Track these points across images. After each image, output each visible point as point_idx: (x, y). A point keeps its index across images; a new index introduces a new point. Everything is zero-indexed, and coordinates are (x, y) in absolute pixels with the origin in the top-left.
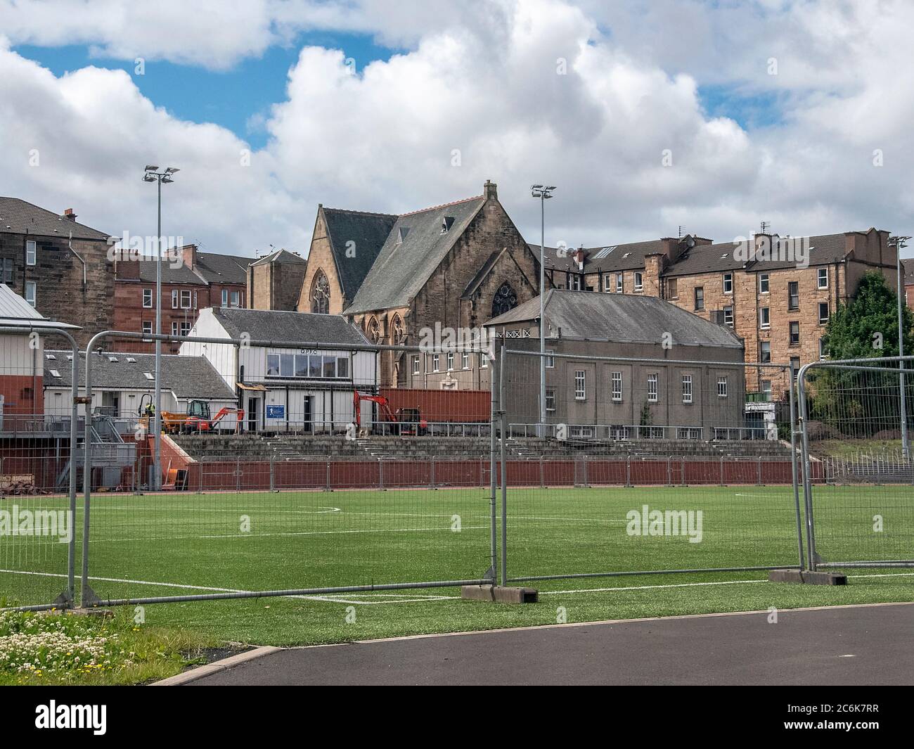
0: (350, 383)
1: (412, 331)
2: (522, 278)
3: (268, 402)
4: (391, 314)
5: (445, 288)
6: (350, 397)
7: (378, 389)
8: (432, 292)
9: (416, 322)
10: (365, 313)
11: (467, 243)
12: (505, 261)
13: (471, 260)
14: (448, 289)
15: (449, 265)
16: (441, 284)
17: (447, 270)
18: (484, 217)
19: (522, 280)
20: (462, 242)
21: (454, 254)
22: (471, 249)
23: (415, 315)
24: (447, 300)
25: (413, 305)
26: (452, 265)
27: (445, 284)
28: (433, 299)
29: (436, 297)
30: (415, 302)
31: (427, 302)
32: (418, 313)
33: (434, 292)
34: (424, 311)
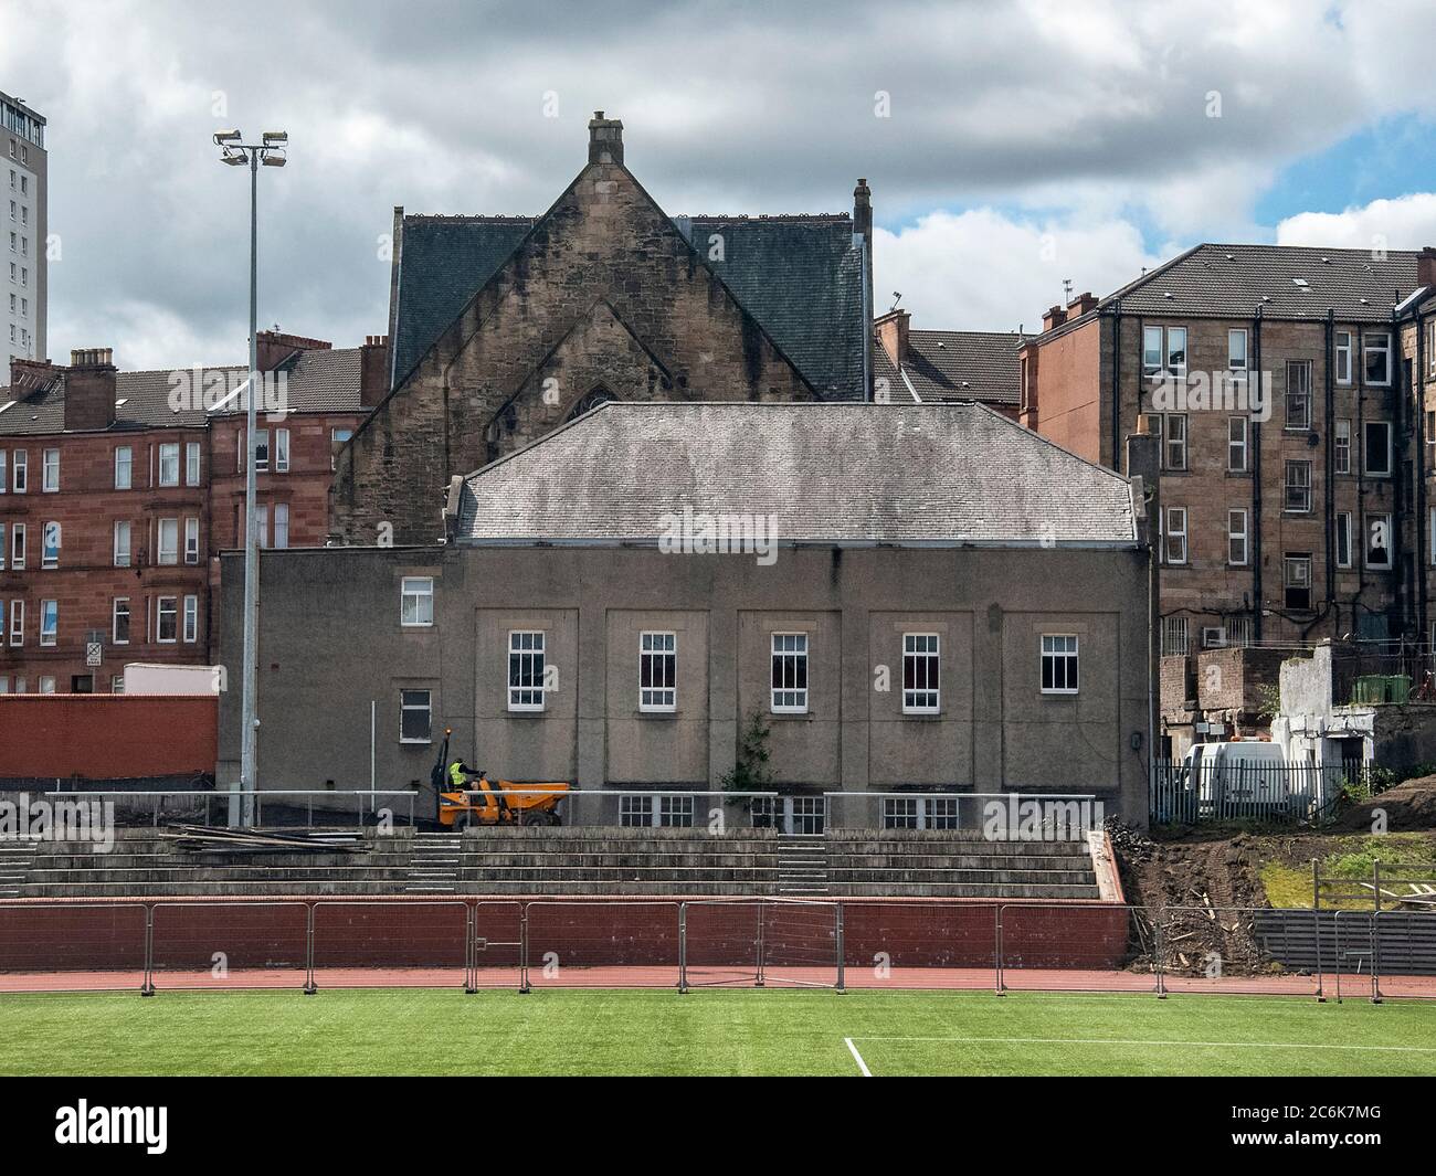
2: (651, 371)
5: (447, 412)
8: (405, 423)
9: (353, 504)
11: (520, 289)
12: (597, 331)
13: (533, 332)
14: (456, 413)
15: (460, 350)
16: (435, 401)
17: (452, 362)
18: (577, 214)
19: (653, 377)
20: (504, 287)
21: (477, 319)
22: (532, 302)
23: (353, 487)
24: (451, 442)
26: (471, 349)
27: (446, 401)
28: (408, 441)
29: (419, 436)
30: (352, 454)
31: (389, 451)
32: (359, 480)
33: (413, 422)
34: (379, 474)
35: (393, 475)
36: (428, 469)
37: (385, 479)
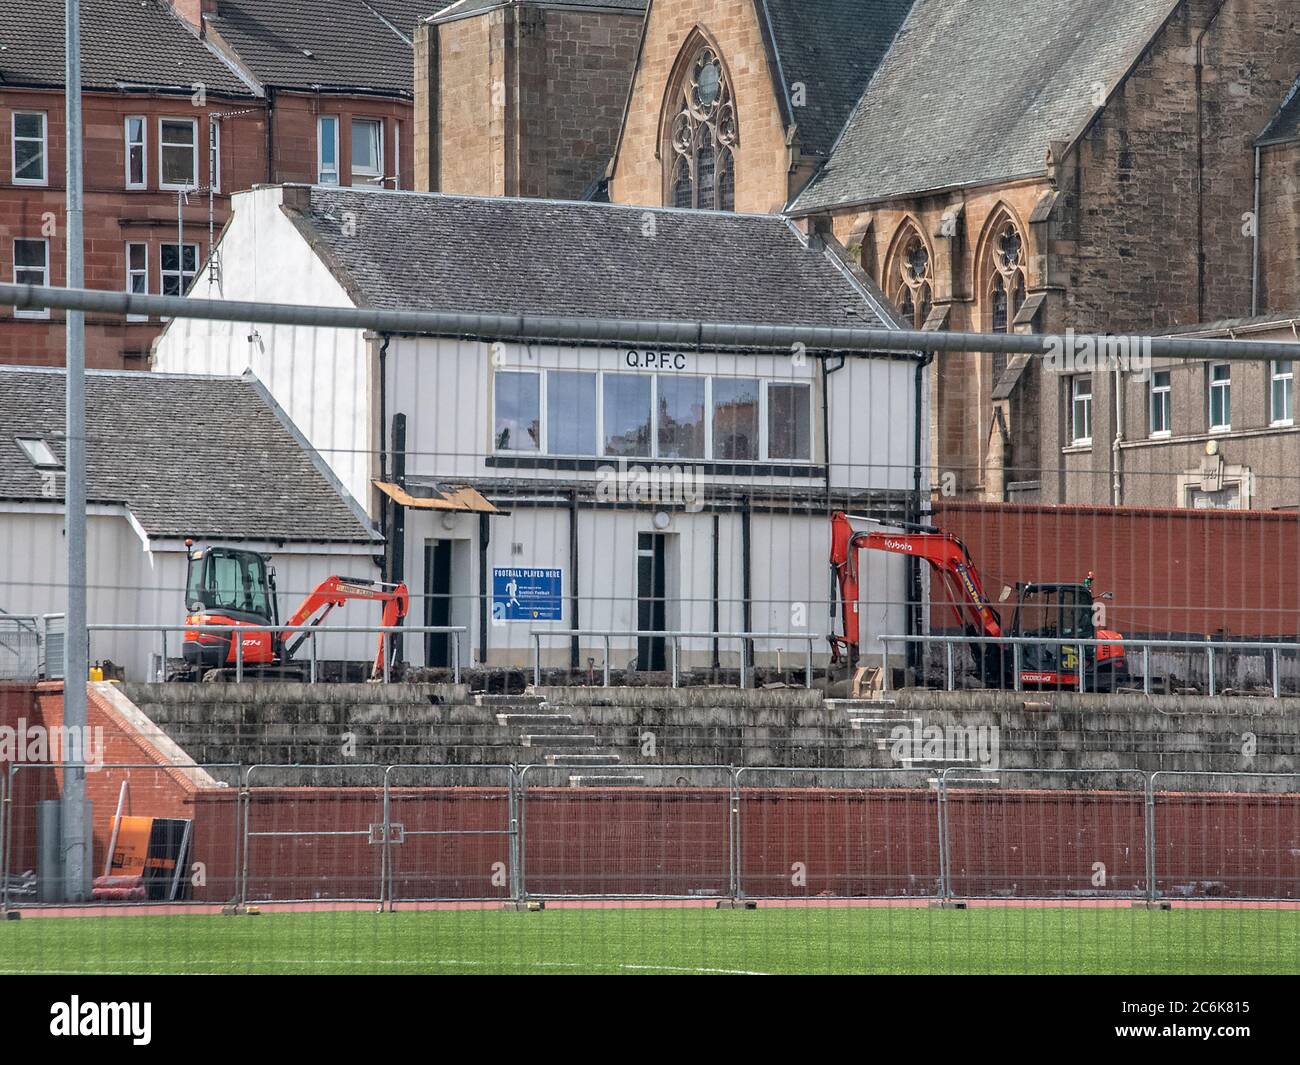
0: (819, 482)
1: (1064, 279)
3: (501, 558)
4: (979, 208)
5: (1200, 102)
6: (820, 533)
7: (926, 506)
8: (1146, 117)
9: (1080, 240)
10: (874, 206)
14: (1211, 105)
15: (1217, 8)
16: (1183, 85)
17: (1207, 26)
23: (1079, 214)
24: (1206, 150)
25: (1069, 172)
26: (1231, 7)
27: (1199, 87)
28: (1150, 146)
29: (1162, 137)
30: (1078, 159)
31: (1125, 159)
32: (1089, 203)
33: (1156, 117)
34: (1113, 194)
35: (1130, 197)
36: (1175, 189)
37: (1120, 202)
